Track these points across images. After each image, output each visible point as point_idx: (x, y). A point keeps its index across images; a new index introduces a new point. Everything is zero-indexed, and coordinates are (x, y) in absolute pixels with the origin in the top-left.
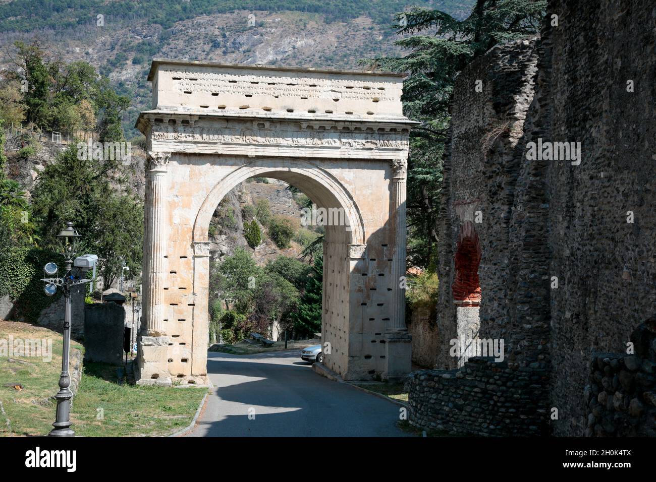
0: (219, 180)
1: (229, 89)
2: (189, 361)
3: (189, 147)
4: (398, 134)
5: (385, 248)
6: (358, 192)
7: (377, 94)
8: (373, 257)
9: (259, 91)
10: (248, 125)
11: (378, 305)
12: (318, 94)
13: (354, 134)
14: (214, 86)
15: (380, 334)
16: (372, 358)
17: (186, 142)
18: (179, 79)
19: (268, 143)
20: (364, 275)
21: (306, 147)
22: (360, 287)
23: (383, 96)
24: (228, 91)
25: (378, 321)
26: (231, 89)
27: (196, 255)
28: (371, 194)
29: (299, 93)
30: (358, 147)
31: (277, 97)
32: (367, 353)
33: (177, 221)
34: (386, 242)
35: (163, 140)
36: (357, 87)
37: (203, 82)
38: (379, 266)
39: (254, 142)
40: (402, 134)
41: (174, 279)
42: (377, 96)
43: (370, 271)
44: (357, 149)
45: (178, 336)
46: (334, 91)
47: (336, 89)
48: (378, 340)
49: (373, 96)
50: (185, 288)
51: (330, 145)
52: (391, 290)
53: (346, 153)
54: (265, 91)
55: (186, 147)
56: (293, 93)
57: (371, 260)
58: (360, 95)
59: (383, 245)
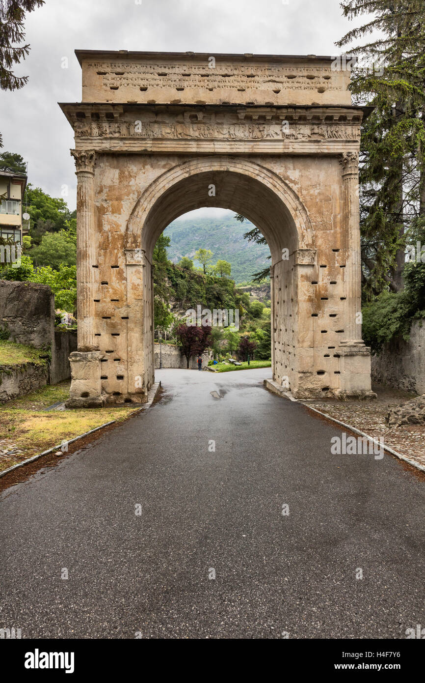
0: (151, 182)
1: (158, 82)
2: (125, 379)
3: (115, 145)
4: (348, 124)
5: (336, 253)
6: (304, 192)
7: (323, 83)
8: (324, 263)
9: (191, 83)
10: (180, 118)
11: (331, 316)
12: (256, 85)
13: (298, 126)
14: (142, 79)
15: (334, 348)
16: (326, 373)
17: (111, 138)
18: (105, 74)
19: (203, 138)
20: (314, 283)
21: (245, 141)
22: (310, 296)
23: (330, 86)
24: (157, 85)
25: (331, 334)
26: (161, 83)
27: (128, 263)
28: (319, 193)
29: (236, 84)
30: (304, 139)
31: (211, 90)
32: (320, 368)
33: (106, 227)
34: (338, 246)
35: (86, 137)
36: (299, 77)
37: (130, 76)
38: (330, 274)
39: (186, 137)
40: (353, 125)
41: (106, 290)
42: (322, 85)
43: (320, 279)
44: (303, 142)
45: (112, 352)
46: (274, 81)
47: (277, 79)
48: (332, 352)
49: (318, 86)
50: (118, 300)
51: (272, 138)
52: (345, 298)
53: (290, 147)
54: (198, 83)
55: (113, 145)
56: (229, 84)
57: (321, 267)
58: (303, 86)
59: (334, 250)
